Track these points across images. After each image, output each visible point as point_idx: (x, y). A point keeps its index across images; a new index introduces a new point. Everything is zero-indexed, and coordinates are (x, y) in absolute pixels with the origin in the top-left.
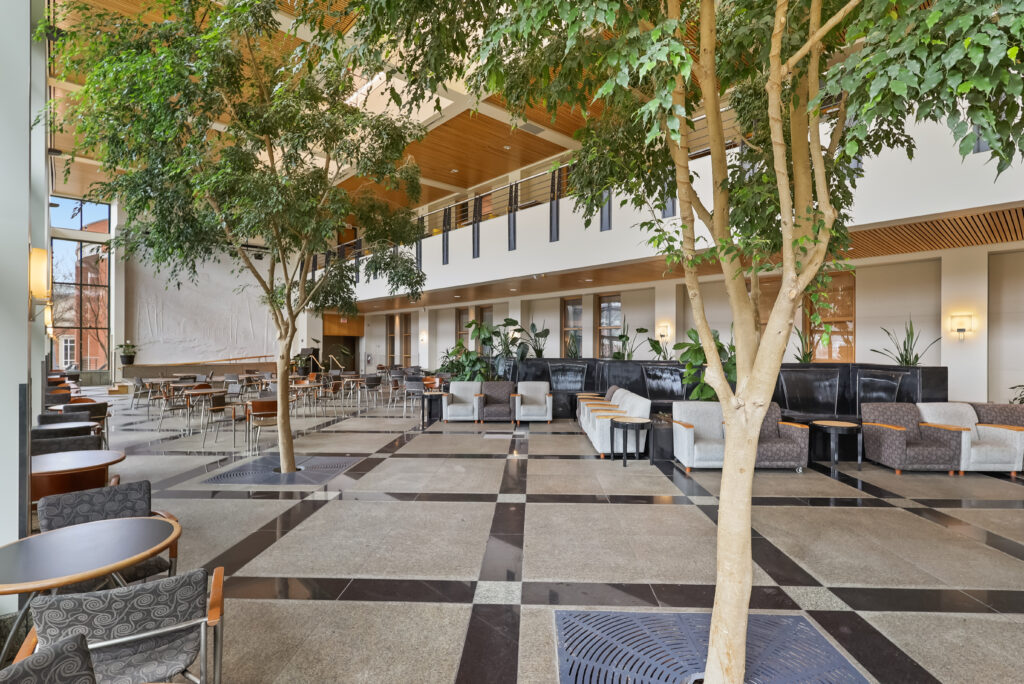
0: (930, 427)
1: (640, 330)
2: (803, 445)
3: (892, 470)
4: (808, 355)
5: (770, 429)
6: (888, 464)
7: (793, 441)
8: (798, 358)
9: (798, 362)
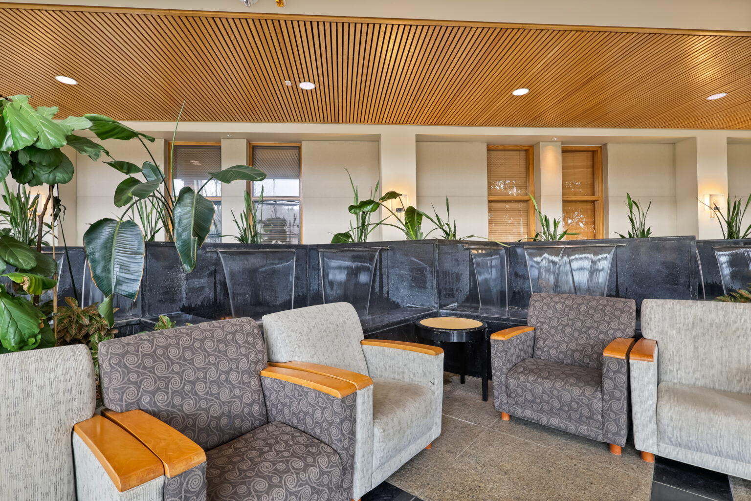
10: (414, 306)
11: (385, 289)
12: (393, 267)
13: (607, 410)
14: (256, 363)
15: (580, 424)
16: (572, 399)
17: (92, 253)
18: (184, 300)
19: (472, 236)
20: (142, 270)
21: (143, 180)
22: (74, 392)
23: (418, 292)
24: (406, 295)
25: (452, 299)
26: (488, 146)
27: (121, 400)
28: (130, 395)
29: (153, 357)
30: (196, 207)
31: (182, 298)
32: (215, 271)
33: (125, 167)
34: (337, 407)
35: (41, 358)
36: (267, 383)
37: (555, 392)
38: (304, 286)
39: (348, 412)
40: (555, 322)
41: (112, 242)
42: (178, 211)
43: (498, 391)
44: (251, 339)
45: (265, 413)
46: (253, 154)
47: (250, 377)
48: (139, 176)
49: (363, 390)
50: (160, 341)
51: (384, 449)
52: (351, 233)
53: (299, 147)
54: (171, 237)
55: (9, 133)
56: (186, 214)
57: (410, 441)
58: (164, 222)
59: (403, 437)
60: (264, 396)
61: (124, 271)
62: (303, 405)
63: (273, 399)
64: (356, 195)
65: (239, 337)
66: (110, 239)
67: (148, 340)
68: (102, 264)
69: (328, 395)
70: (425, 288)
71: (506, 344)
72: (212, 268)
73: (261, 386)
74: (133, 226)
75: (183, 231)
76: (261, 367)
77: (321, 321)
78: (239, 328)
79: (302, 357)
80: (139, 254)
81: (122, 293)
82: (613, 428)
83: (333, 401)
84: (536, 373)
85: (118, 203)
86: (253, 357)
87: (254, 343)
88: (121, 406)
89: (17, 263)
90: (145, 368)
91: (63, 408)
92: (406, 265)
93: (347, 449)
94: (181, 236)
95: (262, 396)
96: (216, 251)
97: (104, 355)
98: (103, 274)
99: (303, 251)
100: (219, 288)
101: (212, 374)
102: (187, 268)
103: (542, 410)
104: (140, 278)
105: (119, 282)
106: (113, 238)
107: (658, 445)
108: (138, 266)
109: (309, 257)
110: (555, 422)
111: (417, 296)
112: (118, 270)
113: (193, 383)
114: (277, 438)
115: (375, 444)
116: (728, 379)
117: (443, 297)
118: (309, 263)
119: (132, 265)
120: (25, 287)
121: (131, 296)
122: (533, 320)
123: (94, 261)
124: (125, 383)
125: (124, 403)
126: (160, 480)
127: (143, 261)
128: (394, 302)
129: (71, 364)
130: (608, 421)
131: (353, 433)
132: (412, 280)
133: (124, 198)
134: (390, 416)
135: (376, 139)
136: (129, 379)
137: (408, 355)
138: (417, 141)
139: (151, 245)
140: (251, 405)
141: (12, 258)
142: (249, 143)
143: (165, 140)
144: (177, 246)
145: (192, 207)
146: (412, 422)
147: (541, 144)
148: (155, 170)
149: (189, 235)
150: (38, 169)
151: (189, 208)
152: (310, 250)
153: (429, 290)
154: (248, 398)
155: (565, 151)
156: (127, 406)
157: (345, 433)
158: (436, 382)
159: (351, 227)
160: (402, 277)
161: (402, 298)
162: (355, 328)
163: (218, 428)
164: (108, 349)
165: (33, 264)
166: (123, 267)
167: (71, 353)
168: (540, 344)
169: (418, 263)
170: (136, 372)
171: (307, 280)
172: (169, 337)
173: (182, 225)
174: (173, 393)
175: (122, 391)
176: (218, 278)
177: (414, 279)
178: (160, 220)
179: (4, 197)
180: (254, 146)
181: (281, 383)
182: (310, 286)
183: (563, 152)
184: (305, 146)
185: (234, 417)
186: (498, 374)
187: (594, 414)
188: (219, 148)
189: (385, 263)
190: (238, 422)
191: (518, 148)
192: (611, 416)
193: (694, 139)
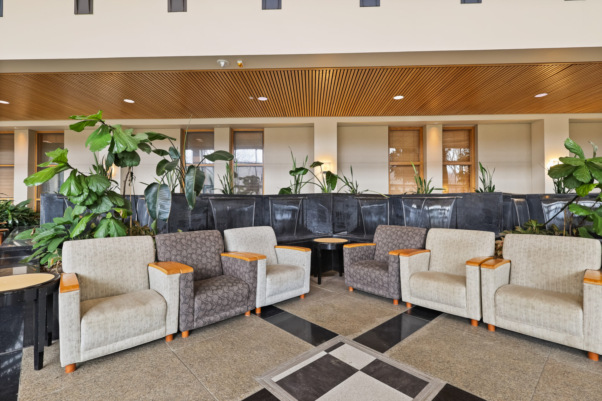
10: (320, 232)
11: (305, 222)
12: (309, 209)
13: (390, 282)
14: (219, 250)
15: (380, 290)
16: (375, 277)
17: (148, 199)
18: (190, 225)
19: (367, 190)
20: (170, 208)
21: (170, 160)
22: (148, 252)
23: (322, 224)
24: (316, 226)
25: (343, 229)
26: (389, 128)
27: (164, 257)
28: (168, 255)
29: (176, 242)
30: (196, 176)
31: (189, 224)
32: (207, 210)
33: (161, 152)
34: (248, 265)
35: (137, 239)
36: (223, 259)
37: (369, 274)
38: (260, 220)
39: (253, 268)
40: (385, 241)
41: (157, 194)
42: (187, 178)
43: (346, 275)
44: (217, 239)
45: (222, 271)
46: (234, 136)
47: (215, 255)
48: (168, 158)
49: (261, 260)
50: (179, 236)
51: (271, 288)
52: (291, 187)
53: (263, 131)
54: (183, 190)
55: (116, 145)
56: (191, 179)
57: (287, 289)
58: (180, 182)
59: (282, 285)
60: (222, 265)
61: (162, 208)
62: (236, 267)
63: (225, 265)
64: (295, 164)
65: (211, 238)
66: (156, 193)
67: (174, 236)
68: (152, 204)
69: (245, 261)
70: (325, 222)
71: (350, 250)
72: (206, 208)
73: (221, 260)
74: (166, 186)
75: (189, 188)
76: (221, 252)
77: (253, 234)
78: (211, 234)
79: (242, 249)
80: (169, 200)
81: (161, 218)
82: (392, 291)
83: (247, 263)
84: (362, 265)
85: (158, 174)
86: (217, 247)
87: (218, 241)
88: (164, 259)
89: (117, 204)
90: (173, 246)
91: (145, 257)
92: (316, 208)
93: (252, 284)
94: (188, 191)
95: (220, 264)
96: (208, 199)
97: (158, 240)
98: (153, 210)
99: (260, 199)
100: (209, 219)
101: (199, 251)
102: (191, 207)
103: (364, 284)
104: (169, 212)
105: (160, 214)
106: (157, 192)
107: (410, 298)
108: (168, 206)
109: (264, 202)
110: (369, 289)
111: (322, 226)
112: (159, 207)
113: (191, 254)
114: (226, 283)
115: (267, 285)
116: (456, 269)
117: (336, 228)
118: (264, 206)
119: (166, 205)
120: (121, 215)
121: (165, 220)
122: (375, 240)
123: (148, 203)
124: (166, 251)
125: (165, 258)
126: (179, 275)
127: (171, 203)
128: (309, 230)
129: (147, 242)
130: (390, 287)
131: (256, 278)
132: (319, 217)
133: (161, 171)
134: (276, 275)
135: (312, 126)
136: (167, 249)
137: (294, 252)
138: (338, 126)
139: (174, 194)
140: (215, 267)
141: (115, 201)
142: (231, 130)
143: (181, 129)
144: (186, 196)
145: (194, 176)
146: (287, 280)
147: (427, 126)
148: (175, 151)
149: (192, 190)
150: (125, 160)
151: (192, 176)
152: (264, 198)
153: (328, 223)
154: (214, 264)
155: (444, 130)
156: (166, 259)
157: (251, 276)
158: (305, 265)
159: (291, 184)
160: (314, 215)
161: (314, 228)
162: (271, 239)
163: (201, 273)
164: (159, 238)
165: (123, 204)
166: (162, 206)
167: (146, 238)
168: (377, 253)
169: (323, 208)
170: (170, 247)
171: (262, 217)
172: (182, 235)
173: (189, 185)
174: (183, 257)
175: (165, 253)
176: (209, 214)
177: (320, 216)
178: (178, 179)
179: (94, 166)
180: (234, 132)
181: (228, 258)
182: (264, 220)
183: (444, 131)
184: (266, 131)
185: (208, 270)
186: (346, 266)
187: (384, 284)
188: (213, 133)
189: (305, 206)
190: (209, 273)
191: (411, 129)
192: (391, 284)
193: (542, 121)
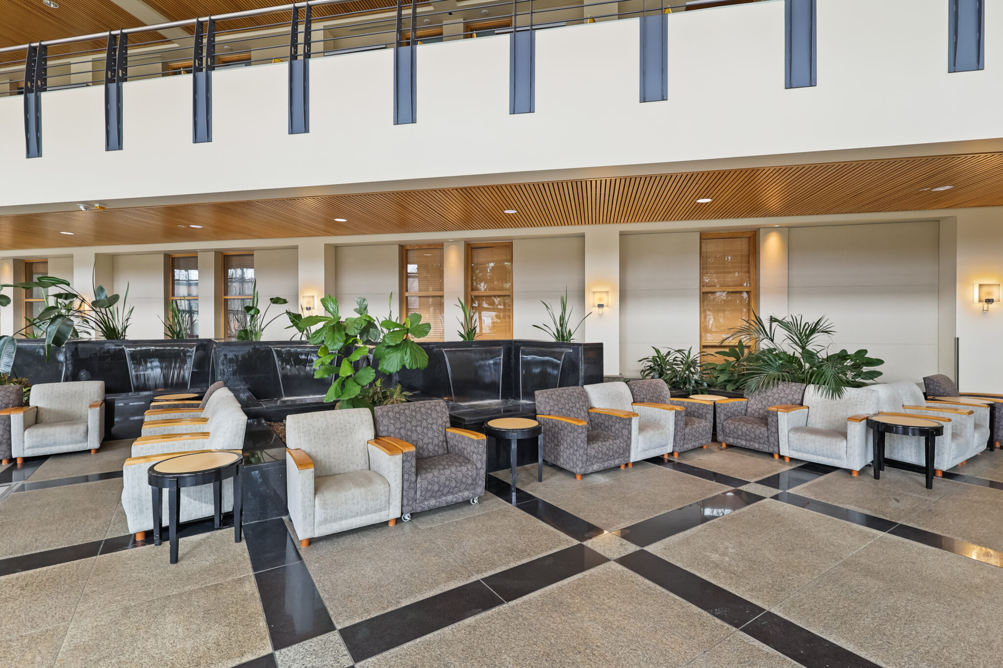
0: (600, 414)
1: (276, 301)
2: (479, 466)
3: (573, 475)
4: (471, 332)
5: (436, 441)
6: (567, 467)
7: (467, 460)
8: (462, 335)
9: (461, 339)
